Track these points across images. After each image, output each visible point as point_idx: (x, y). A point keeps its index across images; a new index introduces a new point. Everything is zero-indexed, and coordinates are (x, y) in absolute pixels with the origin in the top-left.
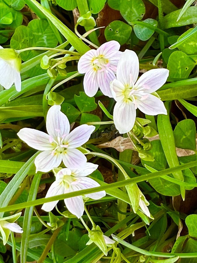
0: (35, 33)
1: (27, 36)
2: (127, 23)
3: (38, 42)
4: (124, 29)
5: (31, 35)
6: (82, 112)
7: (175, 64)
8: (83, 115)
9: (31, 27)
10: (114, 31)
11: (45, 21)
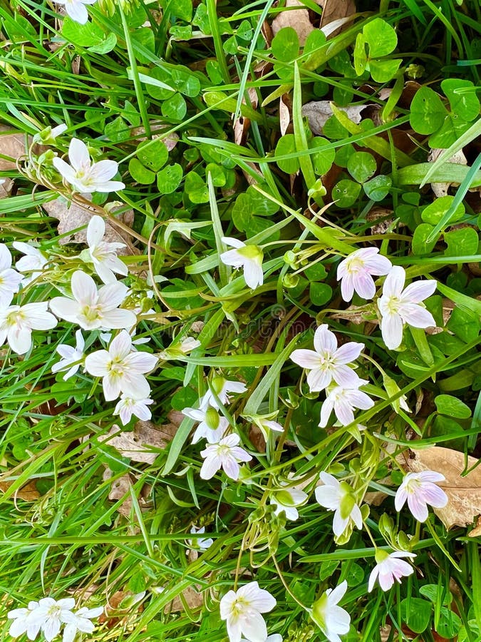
0: (255, 199)
1: (247, 204)
2: (356, 181)
3: (258, 208)
4: (352, 189)
5: (251, 201)
6: (310, 281)
7: (420, 238)
8: (312, 284)
9: (250, 193)
10: (342, 192)
11: (265, 186)
